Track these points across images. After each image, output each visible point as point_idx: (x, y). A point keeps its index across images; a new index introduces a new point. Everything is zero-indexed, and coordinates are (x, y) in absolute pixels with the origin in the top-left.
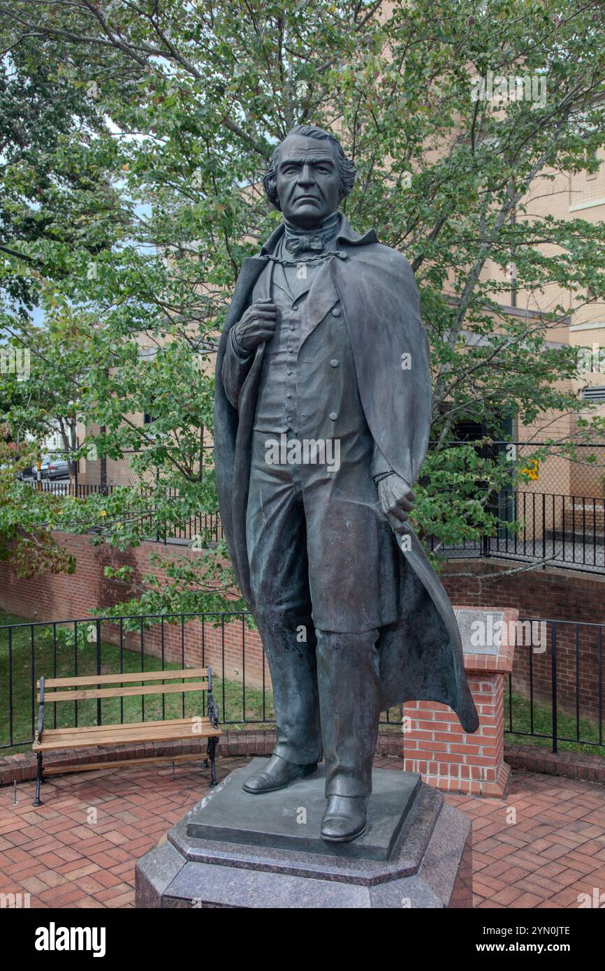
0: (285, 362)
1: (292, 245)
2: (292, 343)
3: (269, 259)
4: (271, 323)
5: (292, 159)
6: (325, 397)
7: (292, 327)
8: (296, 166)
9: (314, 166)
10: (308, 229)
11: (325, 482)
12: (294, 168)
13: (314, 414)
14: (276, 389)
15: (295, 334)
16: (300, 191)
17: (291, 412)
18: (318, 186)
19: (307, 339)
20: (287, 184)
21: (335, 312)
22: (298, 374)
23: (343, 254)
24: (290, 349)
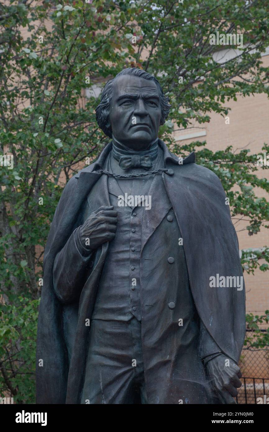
0: (128, 259)
1: (125, 163)
2: (134, 244)
3: (103, 174)
4: (113, 227)
5: (129, 94)
6: (164, 289)
7: (133, 230)
8: (132, 100)
9: (146, 100)
10: (139, 150)
11: (165, 363)
12: (130, 101)
13: (156, 304)
14: (119, 283)
15: (136, 236)
16: (134, 120)
17: (135, 302)
18: (150, 117)
19: (149, 240)
20: (124, 114)
21: (169, 217)
22: (142, 269)
23: (170, 171)
24: (133, 249)
